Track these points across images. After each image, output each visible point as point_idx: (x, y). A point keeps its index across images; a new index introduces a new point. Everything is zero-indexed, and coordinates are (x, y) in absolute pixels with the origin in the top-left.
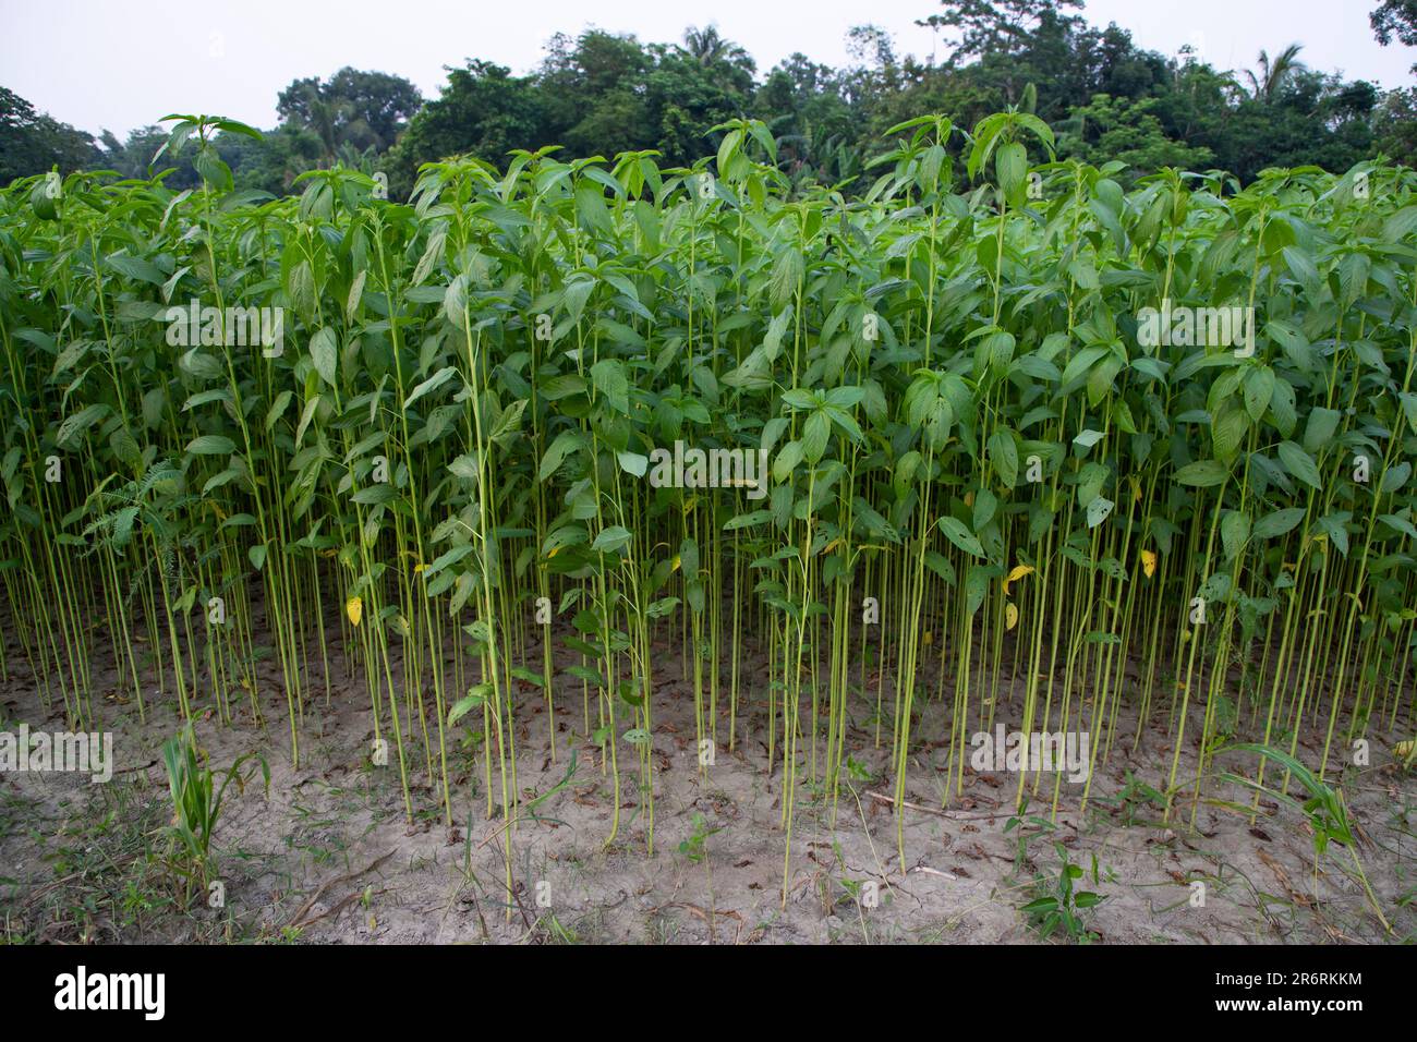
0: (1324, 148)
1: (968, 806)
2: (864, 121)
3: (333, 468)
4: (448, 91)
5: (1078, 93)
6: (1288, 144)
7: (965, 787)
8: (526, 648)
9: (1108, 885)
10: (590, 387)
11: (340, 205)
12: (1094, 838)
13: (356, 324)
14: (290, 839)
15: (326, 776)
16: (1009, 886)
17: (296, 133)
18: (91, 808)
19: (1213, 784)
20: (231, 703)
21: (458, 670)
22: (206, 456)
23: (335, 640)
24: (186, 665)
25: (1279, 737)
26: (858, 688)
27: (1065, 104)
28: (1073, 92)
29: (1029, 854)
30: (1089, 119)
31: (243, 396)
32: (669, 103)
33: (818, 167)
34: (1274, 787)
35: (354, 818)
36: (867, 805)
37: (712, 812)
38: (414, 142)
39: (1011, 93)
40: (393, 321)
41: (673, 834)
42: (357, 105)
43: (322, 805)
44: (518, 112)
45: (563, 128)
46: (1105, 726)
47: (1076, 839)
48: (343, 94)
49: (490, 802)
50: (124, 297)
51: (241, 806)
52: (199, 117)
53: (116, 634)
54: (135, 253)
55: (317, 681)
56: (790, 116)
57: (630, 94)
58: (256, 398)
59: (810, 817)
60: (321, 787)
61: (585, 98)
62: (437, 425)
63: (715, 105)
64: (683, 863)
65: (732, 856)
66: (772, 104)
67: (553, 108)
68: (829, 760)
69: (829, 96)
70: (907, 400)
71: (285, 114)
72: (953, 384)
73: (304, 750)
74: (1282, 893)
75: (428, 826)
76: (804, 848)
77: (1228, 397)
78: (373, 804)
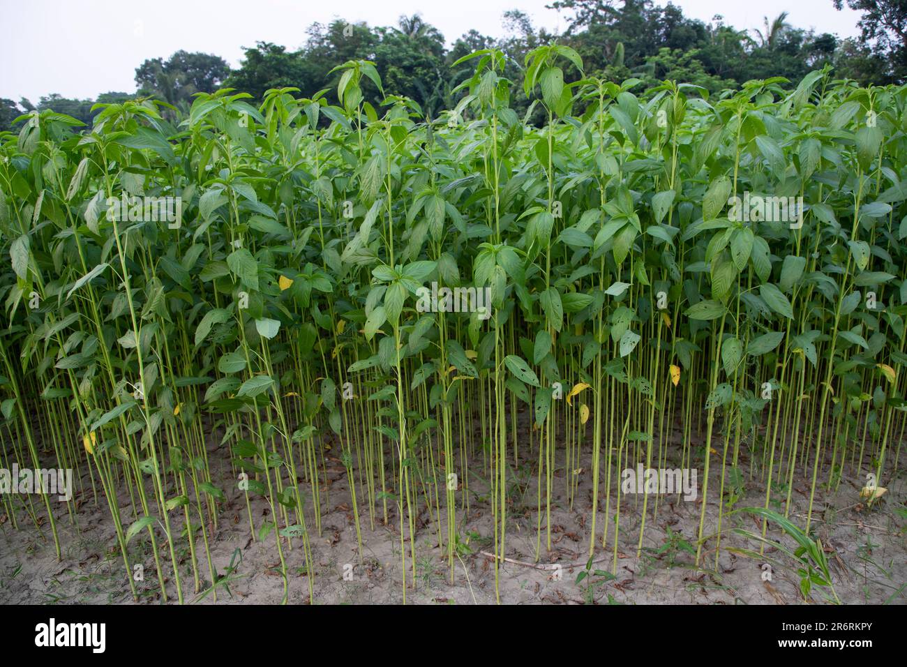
1: (554, 558)
2: (516, 72)
4: (246, 63)
5: (650, 47)
7: (554, 542)
10: (232, 271)
12: (645, 579)
15: (81, 564)
27: (642, 55)
28: (647, 47)
30: (658, 64)
32: (390, 65)
36: (480, 563)
37: (365, 576)
39: (608, 49)
40: (74, 227)
42: (188, 75)
47: (632, 581)
48: (178, 68)
56: (468, 70)
60: (76, 574)
63: (419, 65)
67: (314, 71)
70: (474, 266)
71: (141, 82)
72: (508, 254)
75: (150, 602)
77: (722, 251)
78: (113, 586)
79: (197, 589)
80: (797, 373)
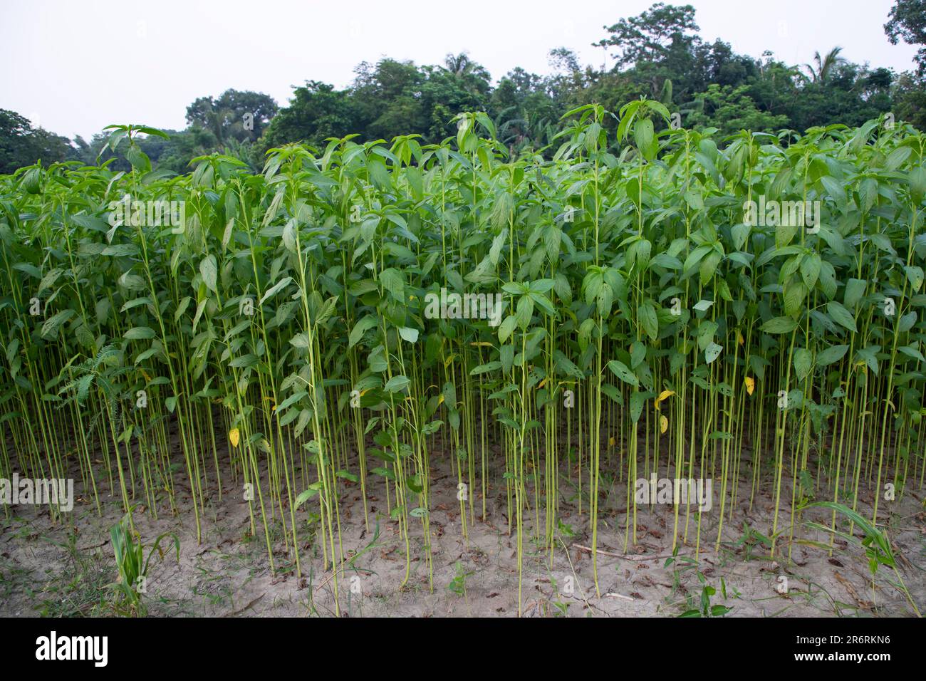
0: (861, 112)
1: (641, 551)
2: (562, 109)
3: (218, 345)
4: (295, 101)
5: (699, 84)
6: (837, 110)
7: (638, 539)
8: (349, 458)
9: (735, 601)
10: (380, 287)
11: (218, 177)
12: (725, 569)
13: (229, 252)
14: (195, 589)
15: (219, 547)
16: (669, 603)
17: (198, 132)
18: (66, 573)
19: (803, 530)
20: (157, 501)
21: (305, 474)
22: (138, 340)
23: (224, 458)
24: (127, 477)
25: (845, 497)
26: (567, 477)
27: (691, 91)
28: (695, 84)
29: (681, 582)
30: (707, 100)
31: (160, 301)
32: (436, 103)
33: (534, 139)
34: (844, 531)
35: (237, 574)
36: (574, 553)
37: (472, 562)
38: (274, 134)
39: (656, 86)
40: (252, 249)
41: (446, 577)
42: (237, 112)
43: (216, 566)
44: (339, 112)
45: (368, 121)
46: (729, 494)
47: (713, 570)
48: (228, 106)
49: (326, 560)
50: (83, 241)
51: (163, 569)
52: (128, 126)
53: (82, 459)
54: (90, 213)
55: (213, 485)
56: (514, 107)
57: (411, 98)
58: (168, 302)
59: (535, 563)
60: (216, 554)
61: (382, 102)
62: (282, 315)
63: (465, 103)
64: (453, 596)
65: (485, 590)
66: (502, 100)
67: (362, 109)
68: (548, 525)
69: (538, 93)
70: (584, 286)
71: (191, 120)
72: (612, 275)
73: (205, 531)
74: (852, 602)
75: (286, 577)
76: (533, 583)
77: (792, 274)
78: (250, 564)
79: (325, 568)
80: (860, 389)
